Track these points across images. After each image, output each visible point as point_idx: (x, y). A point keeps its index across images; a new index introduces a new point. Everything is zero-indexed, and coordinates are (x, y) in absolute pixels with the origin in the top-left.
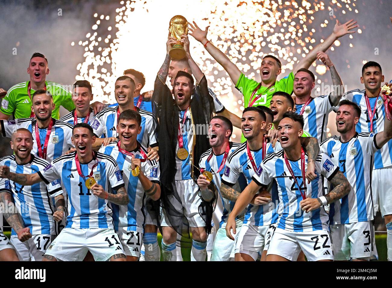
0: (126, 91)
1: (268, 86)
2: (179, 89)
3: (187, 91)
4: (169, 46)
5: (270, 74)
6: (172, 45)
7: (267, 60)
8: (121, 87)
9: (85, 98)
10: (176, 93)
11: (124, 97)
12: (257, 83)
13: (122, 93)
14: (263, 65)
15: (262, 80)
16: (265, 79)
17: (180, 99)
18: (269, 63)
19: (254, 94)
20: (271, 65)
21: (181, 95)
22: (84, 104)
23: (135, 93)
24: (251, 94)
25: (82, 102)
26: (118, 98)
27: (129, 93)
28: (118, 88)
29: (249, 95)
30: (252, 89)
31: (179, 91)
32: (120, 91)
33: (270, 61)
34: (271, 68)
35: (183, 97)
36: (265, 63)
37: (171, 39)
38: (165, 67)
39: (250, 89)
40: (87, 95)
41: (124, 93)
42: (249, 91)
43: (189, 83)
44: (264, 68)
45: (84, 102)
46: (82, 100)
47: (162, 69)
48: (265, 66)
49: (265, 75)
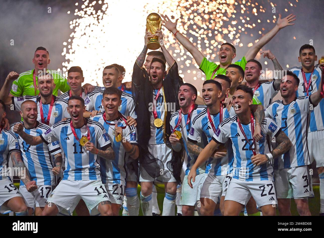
0: (112, 77)
1: (226, 67)
2: (153, 72)
3: (160, 73)
4: (147, 40)
5: (227, 58)
6: (149, 39)
7: (224, 47)
8: (108, 74)
9: (78, 81)
10: (151, 75)
11: (110, 83)
12: (217, 65)
13: (108, 79)
14: (221, 50)
15: (220, 63)
16: (223, 62)
17: (154, 80)
18: (226, 50)
19: (214, 74)
20: (227, 50)
21: (155, 76)
22: (76, 85)
23: (118, 79)
24: (212, 74)
25: (75, 84)
26: (105, 83)
27: (114, 80)
28: (105, 75)
29: (210, 75)
30: (213, 70)
31: (153, 74)
32: (107, 77)
33: (227, 48)
34: (228, 53)
35: (157, 78)
36: (223, 49)
37: (149, 34)
38: (143, 55)
39: (211, 70)
40: (79, 78)
41: (110, 79)
42: (210, 71)
43: (161, 67)
44: (222, 53)
45: (77, 84)
46: (75, 82)
47: (140, 57)
48: (223, 52)
49: (223, 59)
